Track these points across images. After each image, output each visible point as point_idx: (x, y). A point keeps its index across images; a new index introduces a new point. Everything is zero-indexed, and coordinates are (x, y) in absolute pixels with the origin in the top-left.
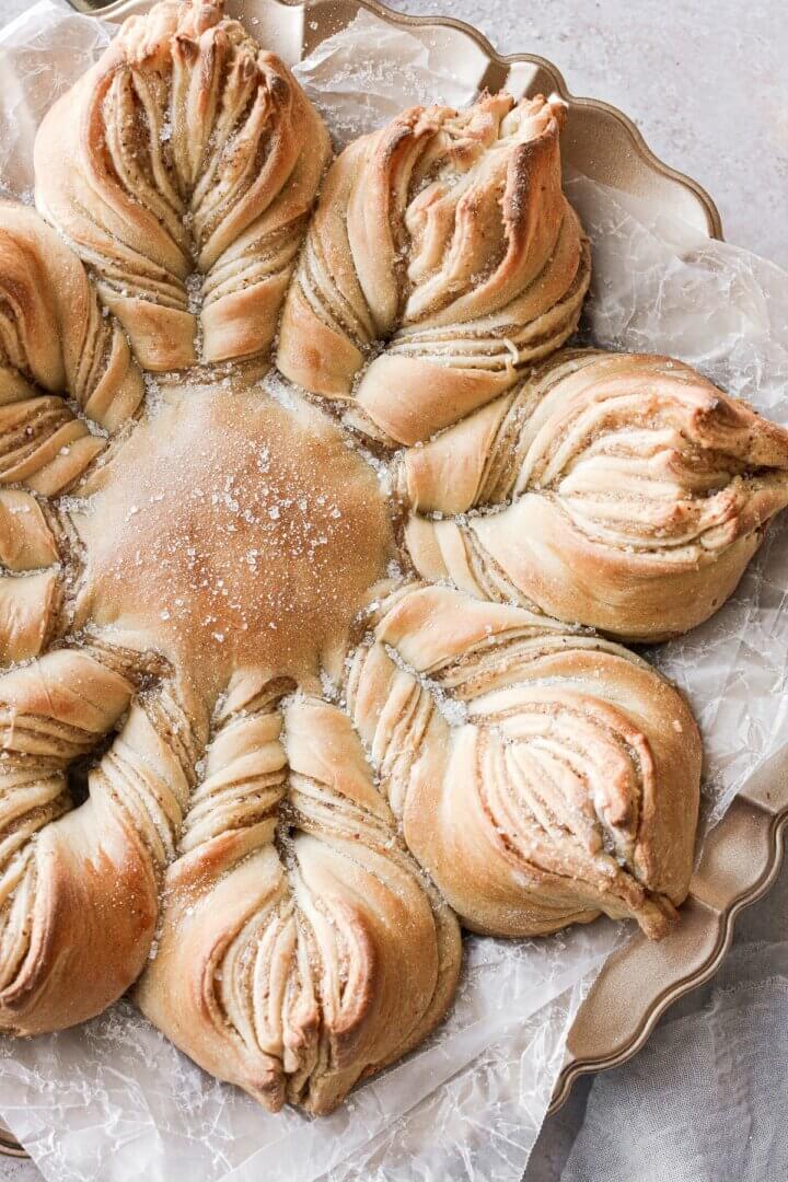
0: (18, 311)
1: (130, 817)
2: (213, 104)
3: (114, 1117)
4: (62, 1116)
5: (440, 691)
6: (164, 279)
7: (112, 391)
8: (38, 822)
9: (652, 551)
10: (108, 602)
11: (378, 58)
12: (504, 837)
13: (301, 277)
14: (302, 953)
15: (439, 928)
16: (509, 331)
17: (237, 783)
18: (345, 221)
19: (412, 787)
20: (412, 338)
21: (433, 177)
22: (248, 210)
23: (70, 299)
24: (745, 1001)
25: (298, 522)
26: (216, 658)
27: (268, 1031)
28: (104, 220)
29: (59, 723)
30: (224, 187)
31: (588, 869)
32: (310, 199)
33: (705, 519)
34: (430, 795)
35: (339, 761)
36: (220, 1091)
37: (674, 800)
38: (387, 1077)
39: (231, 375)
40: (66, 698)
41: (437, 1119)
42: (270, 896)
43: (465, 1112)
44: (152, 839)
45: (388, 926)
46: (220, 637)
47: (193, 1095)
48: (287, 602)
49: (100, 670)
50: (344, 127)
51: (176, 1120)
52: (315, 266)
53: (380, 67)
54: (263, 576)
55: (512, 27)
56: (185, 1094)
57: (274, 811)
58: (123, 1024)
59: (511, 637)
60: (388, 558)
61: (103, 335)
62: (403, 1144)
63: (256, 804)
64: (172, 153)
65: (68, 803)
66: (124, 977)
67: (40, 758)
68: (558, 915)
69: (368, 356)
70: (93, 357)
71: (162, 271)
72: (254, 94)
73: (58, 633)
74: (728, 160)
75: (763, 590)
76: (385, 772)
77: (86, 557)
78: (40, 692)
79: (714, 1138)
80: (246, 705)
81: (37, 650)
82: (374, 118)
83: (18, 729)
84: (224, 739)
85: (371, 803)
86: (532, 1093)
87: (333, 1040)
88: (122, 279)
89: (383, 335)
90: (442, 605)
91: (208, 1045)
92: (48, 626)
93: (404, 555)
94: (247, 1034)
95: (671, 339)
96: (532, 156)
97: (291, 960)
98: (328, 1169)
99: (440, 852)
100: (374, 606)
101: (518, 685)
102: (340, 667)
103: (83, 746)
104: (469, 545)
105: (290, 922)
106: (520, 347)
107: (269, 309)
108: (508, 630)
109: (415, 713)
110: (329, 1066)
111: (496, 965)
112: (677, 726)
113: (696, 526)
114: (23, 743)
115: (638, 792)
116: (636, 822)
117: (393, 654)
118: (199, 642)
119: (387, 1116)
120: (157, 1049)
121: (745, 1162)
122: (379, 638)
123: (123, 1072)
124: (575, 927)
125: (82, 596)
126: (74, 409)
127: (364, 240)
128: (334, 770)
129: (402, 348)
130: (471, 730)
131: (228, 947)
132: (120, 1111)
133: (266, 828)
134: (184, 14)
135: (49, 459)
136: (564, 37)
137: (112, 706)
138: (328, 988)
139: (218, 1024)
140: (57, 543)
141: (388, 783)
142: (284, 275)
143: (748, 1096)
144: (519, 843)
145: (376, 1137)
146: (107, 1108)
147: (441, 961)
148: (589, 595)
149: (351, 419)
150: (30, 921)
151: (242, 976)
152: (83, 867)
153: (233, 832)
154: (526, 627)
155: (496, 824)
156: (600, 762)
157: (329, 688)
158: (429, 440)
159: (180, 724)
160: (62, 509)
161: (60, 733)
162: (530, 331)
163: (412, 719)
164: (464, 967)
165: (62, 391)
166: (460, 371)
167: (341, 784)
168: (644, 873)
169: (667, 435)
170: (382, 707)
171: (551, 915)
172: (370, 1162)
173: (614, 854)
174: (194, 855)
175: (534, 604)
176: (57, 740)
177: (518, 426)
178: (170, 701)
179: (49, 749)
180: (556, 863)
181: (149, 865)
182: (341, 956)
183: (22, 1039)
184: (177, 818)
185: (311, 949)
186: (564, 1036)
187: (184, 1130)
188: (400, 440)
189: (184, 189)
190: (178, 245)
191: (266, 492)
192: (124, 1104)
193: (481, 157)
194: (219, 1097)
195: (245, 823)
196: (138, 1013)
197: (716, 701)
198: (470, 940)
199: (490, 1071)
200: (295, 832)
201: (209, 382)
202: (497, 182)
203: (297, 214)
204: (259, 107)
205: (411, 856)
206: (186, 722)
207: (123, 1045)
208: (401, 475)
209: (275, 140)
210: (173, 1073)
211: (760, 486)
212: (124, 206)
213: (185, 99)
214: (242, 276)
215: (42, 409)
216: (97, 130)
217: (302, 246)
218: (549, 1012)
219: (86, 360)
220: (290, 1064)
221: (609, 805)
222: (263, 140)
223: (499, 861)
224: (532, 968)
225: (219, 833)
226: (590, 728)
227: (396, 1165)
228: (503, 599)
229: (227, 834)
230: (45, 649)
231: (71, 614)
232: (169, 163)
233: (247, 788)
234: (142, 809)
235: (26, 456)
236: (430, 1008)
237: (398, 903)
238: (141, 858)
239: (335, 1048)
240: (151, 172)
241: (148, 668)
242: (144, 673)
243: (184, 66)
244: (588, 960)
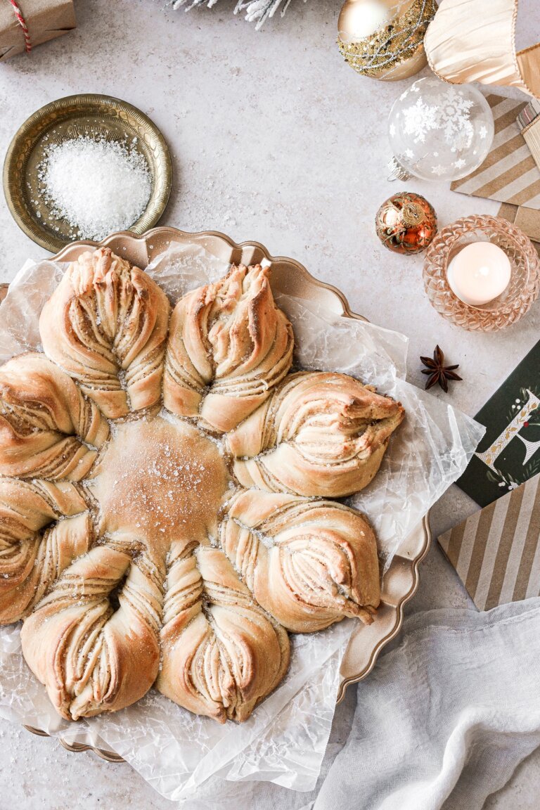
0: (51, 410)
1: (140, 614)
2: (116, 306)
3: (157, 738)
4: (136, 742)
5: (260, 534)
6: (109, 378)
7: (95, 431)
8: (103, 623)
9: (338, 464)
10: (113, 524)
11: (182, 256)
12: (297, 596)
13: (168, 367)
14: (222, 658)
15: (278, 635)
16: (263, 375)
17: (182, 590)
18: (182, 340)
19: (256, 579)
20: (220, 385)
21: (217, 318)
22: (140, 345)
23: (70, 396)
24: (419, 638)
25: (187, 475)
26: (163, 539)
27: (214, 692)
28: (78, 359)
29: (102, 579)
30: (127, 338)
31: (333, 603)
32: (165, 332)
33: (358, 448)
34: (264, 581)
35: (223, 573)
36: (199, 719)
37: (366, 566)
38: (268, 700)
39: (146, 414)
40: (104, 568)
41: (292, 713)
42: (205, 635)
43: (303, 709)
44: (151, 621)
45: (256, 639)
46: (163, 530)
47: (188, 722)
48: (189, 510)
49: (115, 553)
50: (174, 290)
51: (183, 734)
52: (174, 362)
53: (184, 260)
54: (176, 501)
55: (241, 212)
56: (185, 723)
57: (200, 598)
58: (153, 698)
59: (286, 508)
60: (228, 480)
61: (87, 408)
62: (279, 727)
63: (192, 597)
64: (102, 328)
65: (112, 610)
66: (150, 679)
67: (97, 595)
68: (326, 622)
69: (203, 395)
70: (85, 419)
71: (107, 375)
72: (133, 298)
73: (94, 540)
74: (352, 257)
75: (392, 464)
76: (243, 574)
77: (98, 505)
78: (92, 568)
79: (412, 701)
80: (179, 556)
81: (87, 549)
82: (186, 284)
83: (86, 585)
84: (173, 571)
85: (239, 588)
86: (329, 697)
87: (242, 691)
88: (90, 382)
89: (208, 384)
90: (254, 499)
91: (191, 702)
92: (89, 538)
93: (235, 479)
94: (206, 695)
95: (335, 361)
96: (258, 303)
97: (218, 661)
98: (250, 743)
99: (272, 604)
100: (226, 504)
101: (292, 527)
102: (216, 531)
103: (114, 585)
104: (262, 470)
105: (215, 645)
106: (268, 381)
107: (157, 384)
108: (284, 505)
109: (251, 547)
110: (242, 701)
111: (305, 645)
112: (362, 533)
113: (354, 452)
114: (90, 591)
115: (348, 568)
116: (349, 580)
117: (237, 522)
118: (154, 533)
119: (270, 717)
120: (169, 706)
121: (430, 708)
122: (230, 517)
123: (157, 719)
124: (336, 623)
125: (101, 522)
126: (80, 440)
127: (192, 349)
128: (222, 577)
129: (218, 389)
130: (276, 550)
131: (191, 661)
132: (159, 735)
133: (198, 606)
134: (95, 264)
135: (75, 466)
136: (266, 212)
137: (123, 567)
138: (236, 670)
139: (193, 693)
140: (86, 502)
141: (246, 578)
142: (160, 368)
143: (427, 679)
144: (303, 597)
145: (267, 727)
146: (154, 735)
147: (281, 648)
148: (316, 485)
149: (201, 424)
150: (109, 666)
151: (200, 672)
152: (125, 639)
153: (184, 611)
154: (292, 502)
155: (292, 590)
156: (331, 558)
157: (213, 541)
158: (236, 428)
159: (153, 570)
160: (84, 486)
161: (104, 583)
162: (271, 373)
163: (250, 550)
164: (292, 649)
165: (73, 434)
166: (244, 398)
167: (226, 582)
168: (357, 599)
169: (335, 416)
170: (237, 546)
171: (323, 622)
172: (267, 737)
173: (343, 594)
174: (170, 625)
175: (294, 492)
176: (103, 586)
177: (273, 416)
178: (147, 560)
179: (100, 591)
180: (320, 603)
181: (152, 632)
182: (239, 656)
183: (112, 713)
184: (160, 609)
185: (226, 655)
186: (338, 671)
187: (187, 738)
188: (224, 431)
189: (110, 339)
190: (112, 362)
191: (171, 465)
192: (161, 732)
193: (236, 307)
194: (199, 722)
195: (189, 606)
196: (158, 693)
197: (380, 516)
198: (293, 636)
199: (310, 690)
200: (210, 605)
201: (137, 420)
202: (245, 318)
203: (161, 341)
204: (136, 305)
205: (261, 607)
206: (156, 568)
207: (155, 708)
208: (226, 445)
209: (146, 315)
210: (178, 715)
211: (379, 428)
212: (86, 353)
213: (103, 305)
214: (142, 372)
215: (67, 445)
216: (69, 325)
217: (166, 353)
218: (330, 662)
219: (82, 421)
220: (226, 704)
221: (337, 576)
222: (141, 317)
223: (296, 605)
224: (320, 644)
225: (179, 613)
226: (324, 544)
227: (278, 736)
228: (280, 491)
229: (182, 612)
230: (90, 548)
231: (98, 531)
232: (102, 332)
233: (187, 591)
234: (144, 609)
235: (65, 467)
236: (280, 669)
237: (259, 628)
238: (149, 630)
239: (243, 694)
240: (95, 337)
241: (135, 548)
242: (134, 550)
243: (101, 292)
244: (343, 637)
